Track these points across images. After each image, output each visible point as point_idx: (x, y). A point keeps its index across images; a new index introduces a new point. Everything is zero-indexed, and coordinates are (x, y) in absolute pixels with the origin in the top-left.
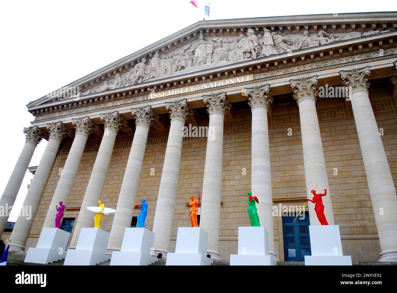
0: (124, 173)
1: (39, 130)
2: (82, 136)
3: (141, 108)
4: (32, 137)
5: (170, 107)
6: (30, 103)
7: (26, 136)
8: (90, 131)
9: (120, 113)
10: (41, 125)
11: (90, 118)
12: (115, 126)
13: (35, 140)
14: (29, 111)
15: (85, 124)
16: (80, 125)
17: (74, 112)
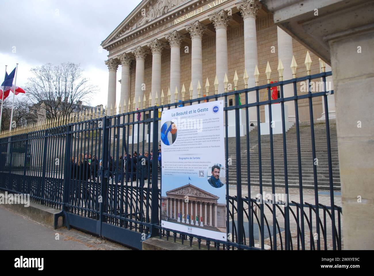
0: (170, 80)
1: (114, 61)
2: (140, 60)
3: (171, 33)
4: (112, 67)
5: (189, 28)
6: (103, 42)
7: (108, 66)
8: (144, 56)
9: (158, 39)
10: (114, 57)
11: (142, 46)
12: (158, 50)
13: (114, 68)
14: (104, 48)
15: (140, 52)
16: (137, 53)
17: (131, 43)
